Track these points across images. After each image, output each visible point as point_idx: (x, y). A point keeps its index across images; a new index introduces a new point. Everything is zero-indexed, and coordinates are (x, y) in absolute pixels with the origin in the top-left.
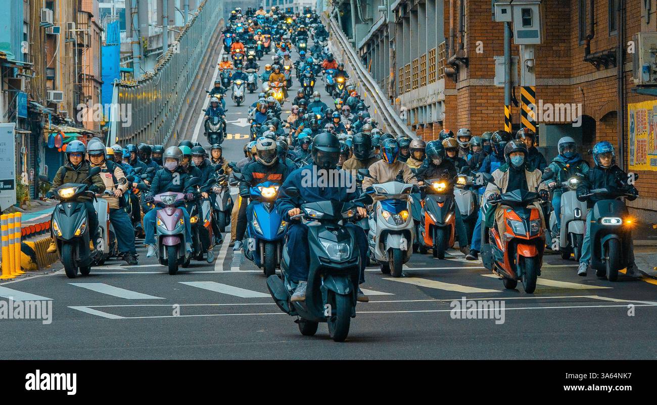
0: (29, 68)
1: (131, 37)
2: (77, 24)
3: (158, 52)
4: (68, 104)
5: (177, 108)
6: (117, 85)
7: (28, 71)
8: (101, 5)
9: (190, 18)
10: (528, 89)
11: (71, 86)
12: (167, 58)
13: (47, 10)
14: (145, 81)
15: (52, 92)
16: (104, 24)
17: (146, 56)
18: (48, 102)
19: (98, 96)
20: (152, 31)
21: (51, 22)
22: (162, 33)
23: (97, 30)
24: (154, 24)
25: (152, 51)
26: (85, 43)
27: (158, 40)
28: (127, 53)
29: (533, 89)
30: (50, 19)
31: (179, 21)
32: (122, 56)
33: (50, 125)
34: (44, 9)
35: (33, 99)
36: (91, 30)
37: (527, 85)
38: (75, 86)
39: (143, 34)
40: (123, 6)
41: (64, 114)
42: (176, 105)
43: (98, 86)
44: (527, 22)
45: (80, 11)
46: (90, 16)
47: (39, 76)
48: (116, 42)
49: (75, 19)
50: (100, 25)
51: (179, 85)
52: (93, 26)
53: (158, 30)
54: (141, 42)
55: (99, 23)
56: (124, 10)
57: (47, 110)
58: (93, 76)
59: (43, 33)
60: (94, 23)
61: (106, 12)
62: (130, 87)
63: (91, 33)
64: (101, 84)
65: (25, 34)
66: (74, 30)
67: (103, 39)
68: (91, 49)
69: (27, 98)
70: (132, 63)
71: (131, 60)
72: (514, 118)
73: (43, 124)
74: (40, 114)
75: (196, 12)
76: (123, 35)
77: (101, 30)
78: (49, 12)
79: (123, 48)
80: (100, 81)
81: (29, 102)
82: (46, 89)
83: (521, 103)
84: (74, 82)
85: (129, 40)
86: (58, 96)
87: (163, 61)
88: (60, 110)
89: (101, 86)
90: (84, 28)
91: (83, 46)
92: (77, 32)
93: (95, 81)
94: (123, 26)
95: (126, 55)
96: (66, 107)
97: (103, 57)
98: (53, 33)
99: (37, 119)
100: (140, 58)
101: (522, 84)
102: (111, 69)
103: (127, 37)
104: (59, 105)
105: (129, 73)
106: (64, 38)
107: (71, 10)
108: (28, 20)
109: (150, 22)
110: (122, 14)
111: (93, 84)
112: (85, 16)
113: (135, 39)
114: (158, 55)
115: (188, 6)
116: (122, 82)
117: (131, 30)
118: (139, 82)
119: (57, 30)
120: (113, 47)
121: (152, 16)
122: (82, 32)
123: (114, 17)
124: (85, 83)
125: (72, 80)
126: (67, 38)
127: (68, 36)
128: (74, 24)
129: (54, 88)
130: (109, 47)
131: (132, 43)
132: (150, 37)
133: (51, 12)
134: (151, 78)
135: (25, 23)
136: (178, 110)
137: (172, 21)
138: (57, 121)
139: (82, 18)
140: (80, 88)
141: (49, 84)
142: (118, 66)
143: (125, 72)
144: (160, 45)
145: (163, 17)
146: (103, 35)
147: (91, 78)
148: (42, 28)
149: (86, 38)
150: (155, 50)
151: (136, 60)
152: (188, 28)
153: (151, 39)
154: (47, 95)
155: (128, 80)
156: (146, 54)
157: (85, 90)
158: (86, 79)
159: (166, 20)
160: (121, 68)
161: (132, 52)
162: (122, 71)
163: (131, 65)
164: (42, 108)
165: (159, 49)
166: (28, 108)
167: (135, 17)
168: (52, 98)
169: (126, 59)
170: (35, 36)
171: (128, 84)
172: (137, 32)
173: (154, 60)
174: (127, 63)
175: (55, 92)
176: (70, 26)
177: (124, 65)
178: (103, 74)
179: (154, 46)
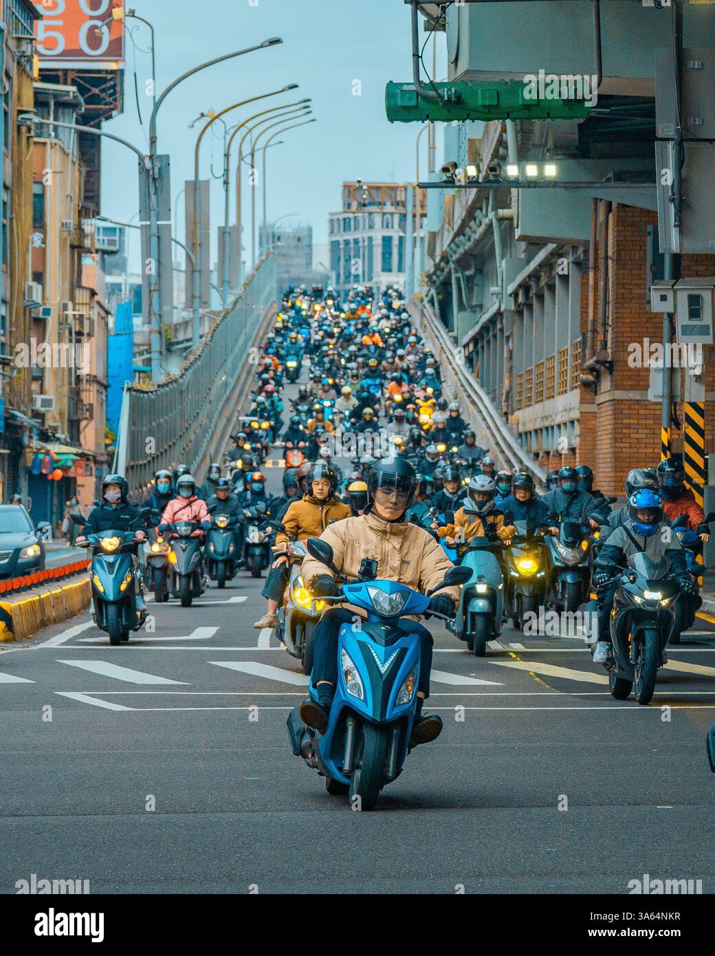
0: (8, 364)
1: (149, 323)
2: (74, 304)
3: (186, 344)
4: (61, 414)
5: (211, 422)
6: (129, 389)
7: (7, 368)
8: (110, 279)
9: (231, 299)
10: (694, 406)
11: (65, 390)
12: (198, 353)
13: (34, 285)
14: (167, 385)
15: (39, 398)
16: (112, 305)
17: (169, 350)
18: (33, 411)
19: (102, 404)
20: (179, 315)
21: (39, 300)
22: (192, 320)
23: (103, 314)
24: (181, 306)
25: (178, 343)
26: (86, 330)
27: (186, 329)
28: (143, 345)
29: (702, 406)
30: (37, 297)
31: (216, 303)
32: (136, 350)
33: (35, 443)
34: (31, 283)
35: (13, 406)
36: (95, 313)
37: (692, 401)
38: (71, 390)
39: (166, 319)
40: (139, 281)
41: (55, 429)
42: (210, 417)
43: (102, 390)
44: (695, 313)
45: (80, 286)
46: (93, 293)
47: (22, 375)
48: (128, 331)
49: (72, 298)
50: (107, 306)
51: (214, 391)
52: (97, 308)
53: (186, 315)
54: (163, 331)
55: (105, 303)
56: (140, 286)
57: (33, 422)
58: (95, 377)
59: (27, 316)
60: (99, 303)
61: (116, 288)
62: (147, 392)
63: (95, 317)
64: (106, 387)
65: (3, 317)
66: (70, 312)
67: (111, 325)
68: (93, 339)
69: (5, 404)
70: (149, 360)
71: (148, 356)
72: (674, 445)
73: (26, 440)
74: (21, 427)
75: (239, 290)
76: (137, 321)
77: (108, 313)
78: (37, 289)
79: (138, 339)
80: (105, 382)
81: (6, 411)
82: (30, 392)
83: (685, 425)
84: (70, 383)
85: (146, 328)
86: (46, 403)
87: (192, 358)
88: (50, 422)
89: (107, 391)
90: (84, 311)
91: (83, 334)
92: (74, 315)
93: (99, 383)
94: (138, 309)
95: (142, 348)
96: (58, 417)
97: (110, 352)
98: (41, 316)
99: (17, 433)
100: (161, 352)
101: (687, 399)
102: (120, 367)
103: (144, 324)
104: (48, 416)
105: (147, 374)
106: (57, 324)
107: (67, 285)
108: (8, 297)
109: (175, 303)
110: (137, 291)
111: (95, 387)
112: (87, 294)
113: (155, 326)
114: (186, 349)
115: (229, 282)
116: (136, 385)
117: (150, 313)
118: (159, 386)
119: (47, 312)
120: (123, 338)
121: (179, 296)
122: (82, 316)
123: (126, 295)
124: (84, 385)
125: (66, 381)
126: (60, 324)
127: (63, 321)
128: (70, 305)
129: (42, 392)
130: (118, 338)
131: (150, 332)
132: (176, 325)
133: (40, 287)
134: (176, 381)
135: (4, 301)
136: (212, 426)
137: (206, 303)
138: (45, 437)
139: (82, 296)
140: (78, 393)
141: (35, 386)
142: (130, 363)
143: (140, 372)
144: (189, 335)
145: (193, 297)
146: (111, 321)
147: (93, 379)
148: (27, 309)
149: (86, 323)
150: (182, 342)
151: (155, 356)
152: (227, 313)
153: (176, 328)
154: (32, 401)
155: (144, 382)
156: (169, 347)
157: (84, 396)
158: (87, 380)
159: (197, 301)
160: (134, 367)
161: (150, 345)
162: (135, 371)
163: (148, 362)
164: (24, 419)
165: (188, 340)
166: (6, 419)
167: (155, 295)
168: (38, 405)
169: (141, 353)
170: (17, 320)
171: (144, 387)
172: (158, 317)
173: (180, 355)
174: (143, 360)
175: (43, 397)
176: (65, 307)
177: (138, 362)
178: (110, 374)
179: (181, 337)
